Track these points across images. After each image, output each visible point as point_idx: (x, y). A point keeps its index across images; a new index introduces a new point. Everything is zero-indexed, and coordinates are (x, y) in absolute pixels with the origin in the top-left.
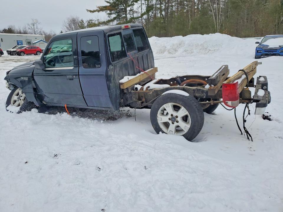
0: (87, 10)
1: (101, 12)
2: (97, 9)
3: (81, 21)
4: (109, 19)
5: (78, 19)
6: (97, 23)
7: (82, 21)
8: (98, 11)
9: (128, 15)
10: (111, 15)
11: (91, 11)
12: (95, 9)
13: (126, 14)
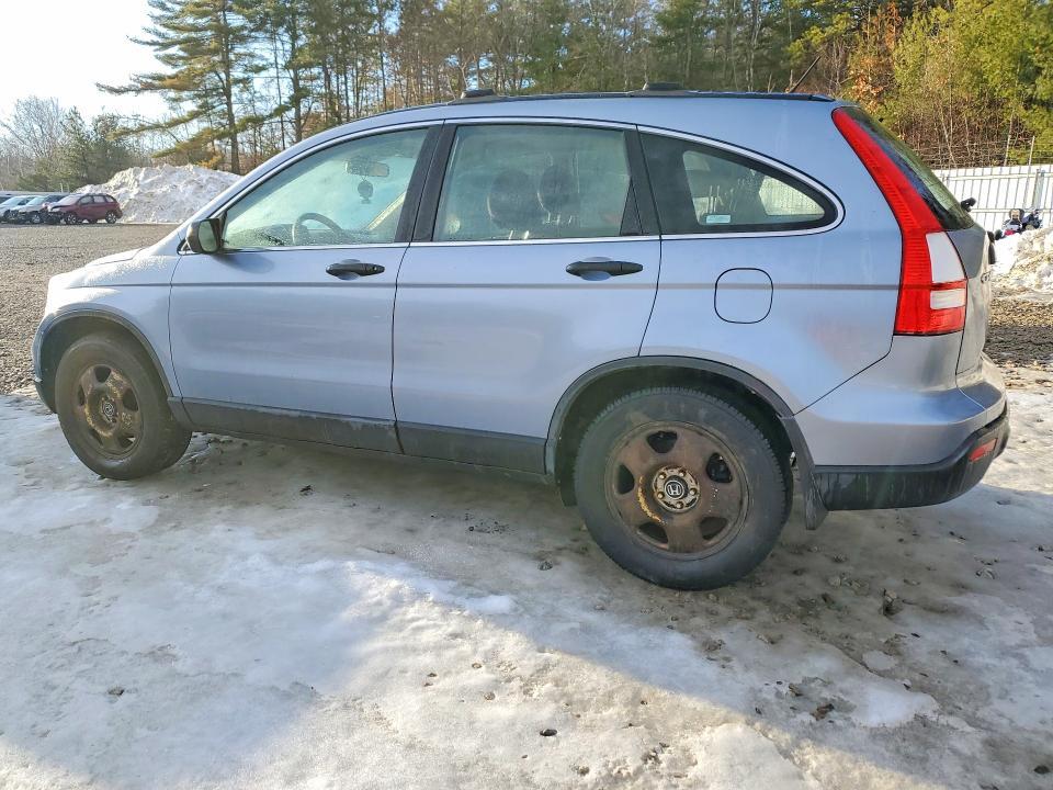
0: (98, 85)
1: (146, 93)
2: (133, 83)
3: (73, 115)
4: (175, 116)
5: (55, 102)
6: (131, 125)
7: (75, 113)
8: (138, 91)
9: (235, 108)
10: (181, 104)
11: (112, 90)
12: (126, 85)
13: (229, 104)
